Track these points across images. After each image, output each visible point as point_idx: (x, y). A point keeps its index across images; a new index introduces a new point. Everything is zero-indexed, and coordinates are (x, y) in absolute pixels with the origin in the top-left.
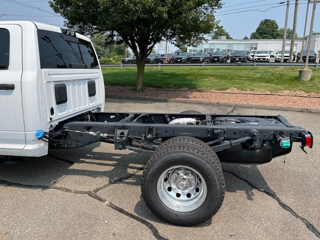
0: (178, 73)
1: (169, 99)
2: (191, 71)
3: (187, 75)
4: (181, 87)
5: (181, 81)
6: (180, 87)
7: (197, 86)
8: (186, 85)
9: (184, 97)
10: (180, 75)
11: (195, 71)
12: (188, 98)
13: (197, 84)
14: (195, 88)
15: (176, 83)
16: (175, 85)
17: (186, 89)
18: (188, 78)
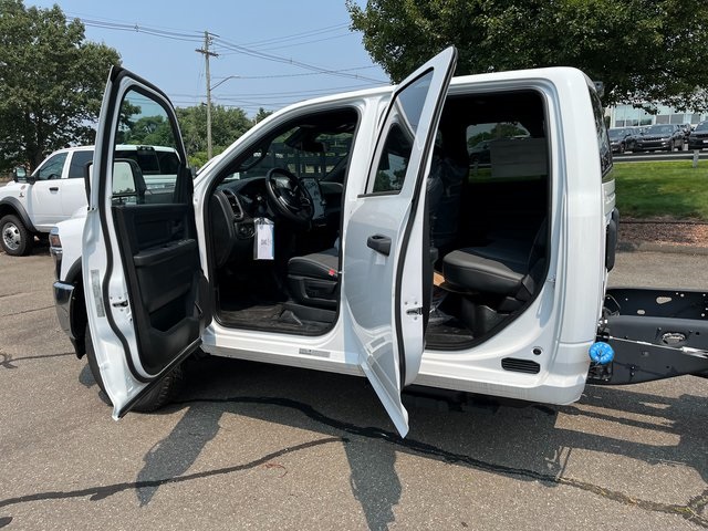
0: (629, 178)
1: (639, 245)
2: (667, 173)
3: (658, 182)
4: (653, 214)
5: (647, 198)
6: (648, 214)
7: (699, 211)
8: (667, 209)
9: (676, 238)
10: (637, 183)
11: (675, 171)
12: (690, 241)
13: (696, 205)
14: (695, 215)
15: (635, 203)
16: (635, 208)
17: (667, 217)
18: (662, 189)
